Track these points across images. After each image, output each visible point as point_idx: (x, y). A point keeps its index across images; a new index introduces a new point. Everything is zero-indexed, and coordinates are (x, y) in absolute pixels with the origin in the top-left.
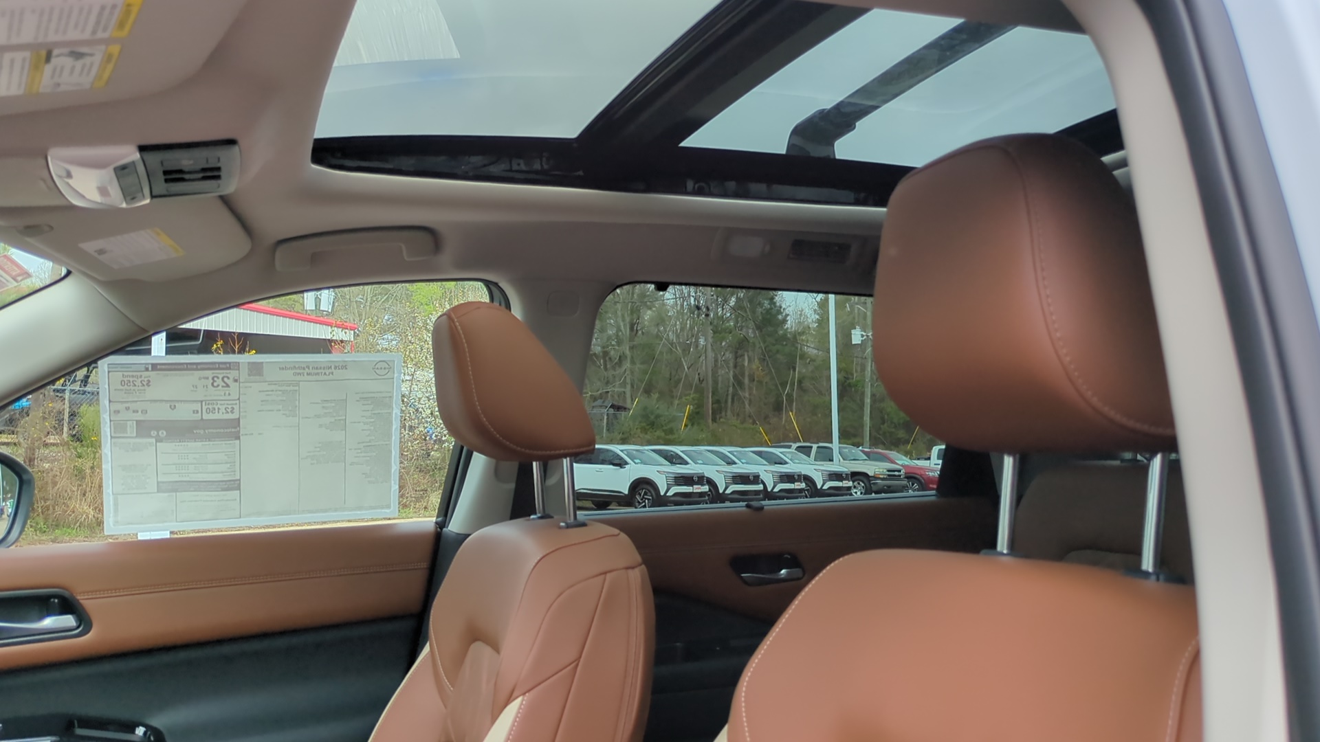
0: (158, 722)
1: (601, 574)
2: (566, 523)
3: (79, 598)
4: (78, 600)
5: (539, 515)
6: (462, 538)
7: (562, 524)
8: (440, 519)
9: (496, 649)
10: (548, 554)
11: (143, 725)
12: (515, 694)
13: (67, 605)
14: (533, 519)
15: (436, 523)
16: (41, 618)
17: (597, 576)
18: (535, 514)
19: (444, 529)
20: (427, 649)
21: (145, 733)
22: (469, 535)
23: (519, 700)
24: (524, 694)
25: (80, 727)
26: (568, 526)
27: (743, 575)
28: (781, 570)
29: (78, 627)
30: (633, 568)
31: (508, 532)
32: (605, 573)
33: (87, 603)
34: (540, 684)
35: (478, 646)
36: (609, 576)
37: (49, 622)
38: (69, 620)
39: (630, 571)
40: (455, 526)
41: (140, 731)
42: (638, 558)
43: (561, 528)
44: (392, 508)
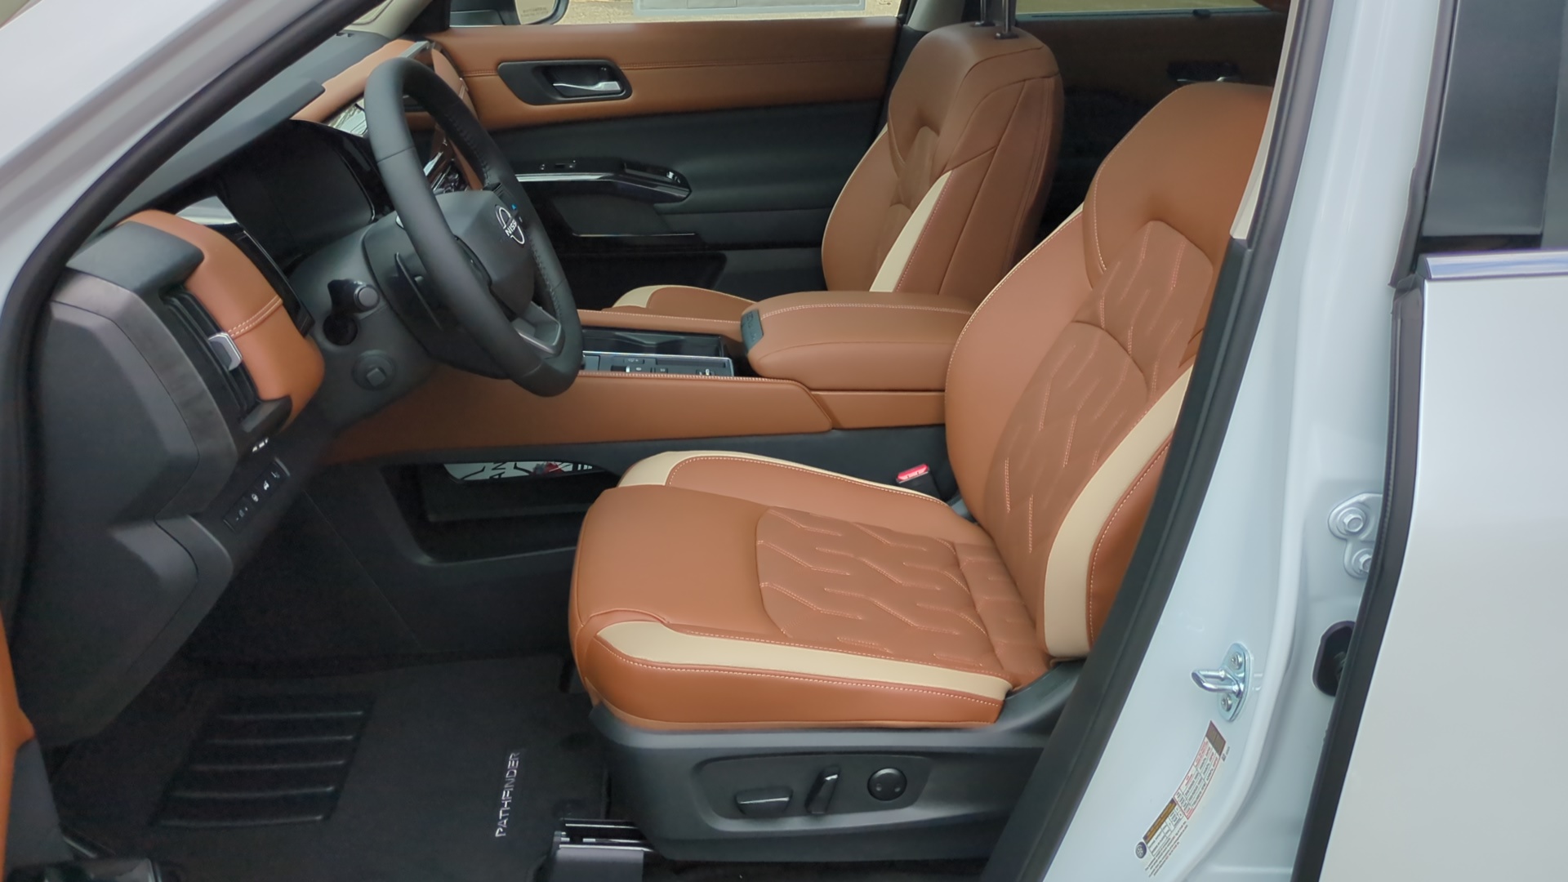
0: (680, 170)
1: (1020, 81)
2: (1002, 34)
3: (621, 68)
4: (620, 70)
5: (983, 22)
6: (920, 35)
7: (998, 35)
8: (901, 15)
9: (937, 132)
10: (982, 61)
11: (672, 172)
12: (946, 169)
13: (613, 74)
14: (978, 26)
15: (898, 18)
16: (595, 83)
17: (1017, 82)
18: (979, 20)
19: (905, 25)
20: (885, 129)
21: (674, 177)
22: (926, 33)
23: (948, 174)
24: (953, 169)
25: (628, 168)
26: (1003, 37)
27: (1179, 80)
28: (1218, 78)
29: (622, 92)
30: (1049, 77)
31: (953, 36)
32: (1024, 80)
33: (628, 73)
34: (966, 162)
35: (925, 130)
36: (1027, 82)
37: (602, 86)
38: (614, 86)
39: (1046, 80)
40: (914, 23)
41: (671, 175)
42: (1055, 68)
43: (996, 38)
44: (860, 4)
